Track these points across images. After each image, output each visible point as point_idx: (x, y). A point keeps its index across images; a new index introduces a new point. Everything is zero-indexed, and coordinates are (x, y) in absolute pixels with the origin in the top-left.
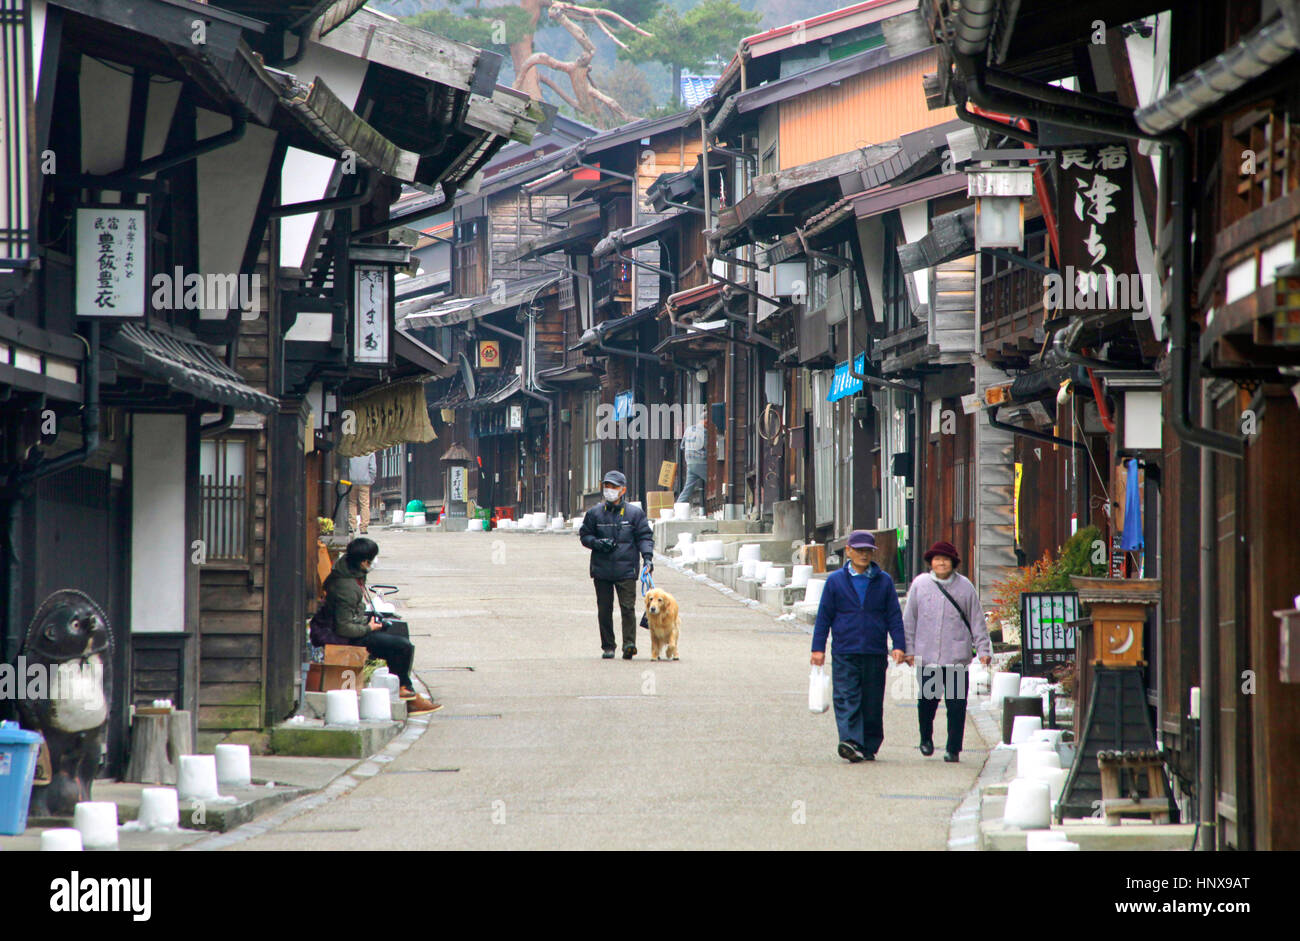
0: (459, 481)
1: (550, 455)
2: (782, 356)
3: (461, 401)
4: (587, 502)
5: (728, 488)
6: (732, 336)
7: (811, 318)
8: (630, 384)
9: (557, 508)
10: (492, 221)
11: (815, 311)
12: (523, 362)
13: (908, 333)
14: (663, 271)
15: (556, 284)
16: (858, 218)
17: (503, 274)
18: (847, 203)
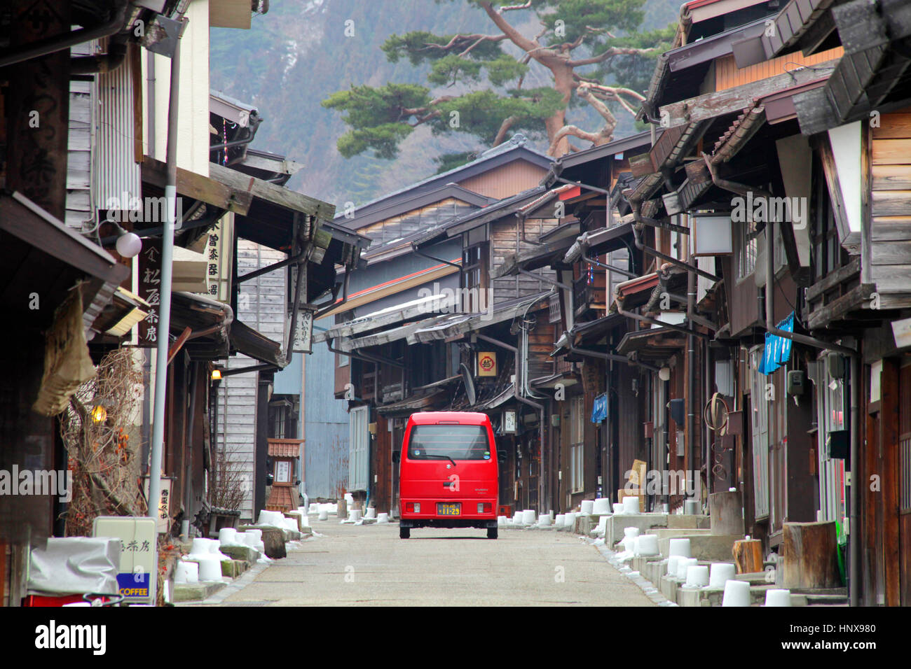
1: (542, 457)
2: (718, 334)
3: (463, 408)
4: (574, 500)
6: (691, 328)
7: (742, 284)
8: (605, 386)
9: (549, 506)
10: (493, 245)
11: (747, 276)
12: (517, 370)
13: (836, 275)
14: (630, 274)
15: (547, 299)
16: (771, 123)
17: (504, 292)
18: (757, 104)
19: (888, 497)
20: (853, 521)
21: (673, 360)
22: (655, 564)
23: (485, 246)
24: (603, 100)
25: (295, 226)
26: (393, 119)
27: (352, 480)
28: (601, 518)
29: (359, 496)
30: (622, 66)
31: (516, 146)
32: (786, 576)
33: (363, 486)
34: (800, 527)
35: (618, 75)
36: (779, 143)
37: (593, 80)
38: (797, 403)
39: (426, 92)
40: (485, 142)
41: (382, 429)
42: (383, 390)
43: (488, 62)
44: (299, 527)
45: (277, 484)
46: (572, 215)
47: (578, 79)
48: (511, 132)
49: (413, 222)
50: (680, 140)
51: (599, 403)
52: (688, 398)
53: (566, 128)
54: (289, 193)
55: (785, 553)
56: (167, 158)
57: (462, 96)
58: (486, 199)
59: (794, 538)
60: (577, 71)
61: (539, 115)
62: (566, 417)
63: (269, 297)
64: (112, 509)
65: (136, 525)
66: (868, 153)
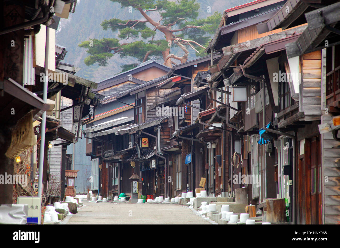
0: (135, 186)
1: (165, 177)
2: (238, 131)
3: (136, 159)
4: (178, 193)
5: (222, 186)
6: (223, 129)
8: (190, 150)
9: (168, 195)
10: (147, 98)
12: (156, 145)
13: (289, 109)
14: (200, 109)
15: (168, 118)
16: (267, 54)
17: (151, 116)
18: (262, 47)
19: (307, 189)
20: (293, 198)
21: (217, 141)
22: (216, 214)
23: (144, 98)
24: (184, 45)
25: (82, 91)
26: (106, 51)
27: (92, 186)
28: (191, 199)
29: (95, 192)
30: (191, 32)
31: (152, 62)
32: (267, 218)
33: (97, 188)
34: (273, 200)
35: (189, 35)
36: (267, 61)
37: (180, 37)
38: (270, 156)
39: (118, 41)
40: (140, 60)
41: (104, 167)
42: (105, 152)
43: (141, 30)
44: (78, 203)
45: (69, 187)
46: (178, 87)
47: (174, 37)
48: (150, 57)
49: (114, 90)
50: (229, 60)
51: (188, 157)
52: (223, 154)
53: (170, 55)
54: (80, 79)
55: (267, 210)
56: (45, 66)
57: (131, 43)
58: (142, 81)
59: (270, 204)
60: (174, 34)
61: (160, 50)
62: (174, 162)
63: (66, 117)
64: (24, 194)
65: (33, 200)
66: (301, 65)
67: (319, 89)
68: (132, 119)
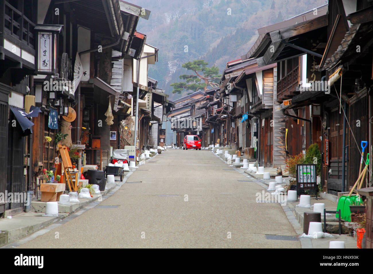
1: (203, 138)
2: (233, 117)
3: (191, 131)
4: (208, 145)
5: (227, 142)
7: (238, 108)
8: (213, 127)
9: (205, 146)
10: (196, 105)
11: (239, 106)
13: (257, 103)
15: (204, 114)
16: (246, 75)
17: (197, 113)
19: (265, 143)
20: (259, 147)
21: (224, 123)
23: (194, 105)
24: (213, 85)
25: (162, 99)
26: (181, 88)
27: (174, 142)
28: (213, 148)
29: (175, 145)
30: (215, 80)
31: (199, 92)
32: (246, 157)
33: (175, 143)
34: (248, 148)
36: (246, 79)
37: (211, 82)
38: (247, 127)
39: (186, 84)
41: (178, 134)
43: (195, 79)
44: (164, 149)
45: (161, 142)
46: (208, 100)
47: (209, 82)
48: (198, 90)
49: (183, 103)
50: (228, 81)
51: (212, 130)
52: (227, 128)
53: (207, 89)
55: (246, 153)
56: (137, 82)
57: (191, 84)
58: (194, 99)
59: (247, 150)
60: (208, 80)
61: (203, 87)
62: (207, 132)
63: (160, 112)
64: (128, 144)
65: (132, 147)
66: (263, 80)
67: (272, 92)
68: (190, 114)
